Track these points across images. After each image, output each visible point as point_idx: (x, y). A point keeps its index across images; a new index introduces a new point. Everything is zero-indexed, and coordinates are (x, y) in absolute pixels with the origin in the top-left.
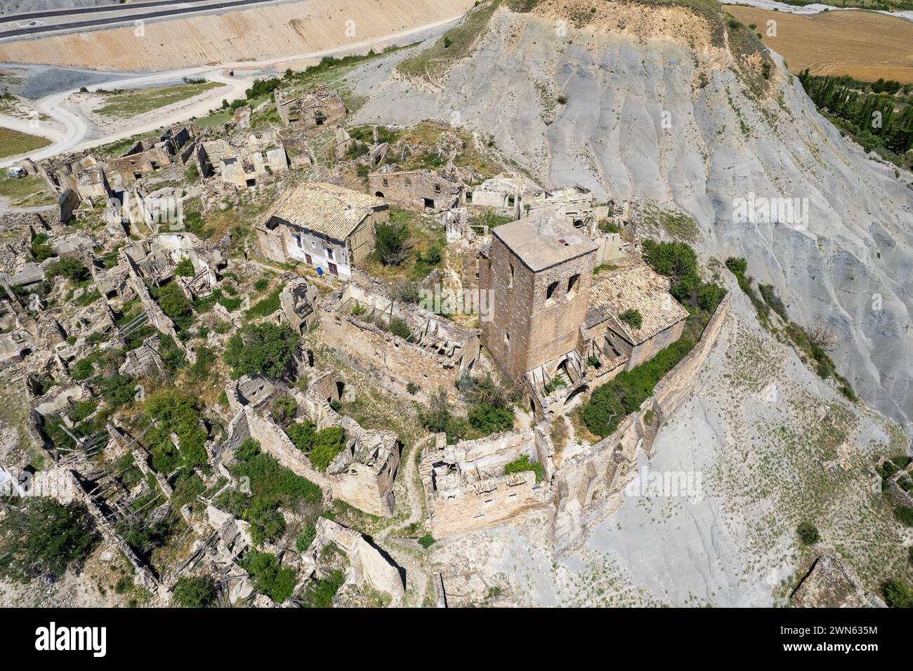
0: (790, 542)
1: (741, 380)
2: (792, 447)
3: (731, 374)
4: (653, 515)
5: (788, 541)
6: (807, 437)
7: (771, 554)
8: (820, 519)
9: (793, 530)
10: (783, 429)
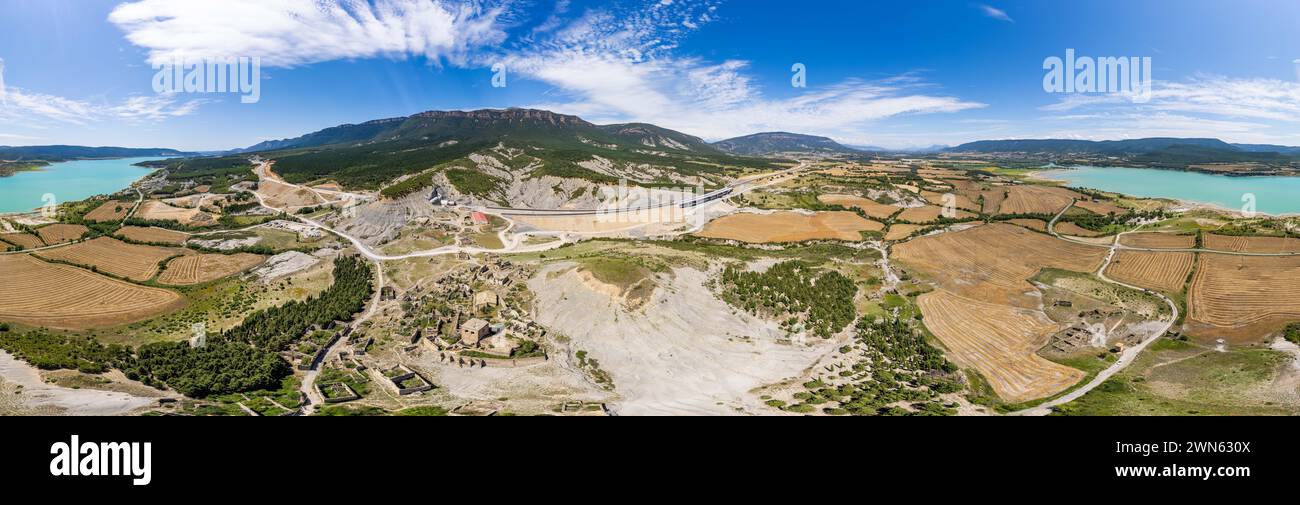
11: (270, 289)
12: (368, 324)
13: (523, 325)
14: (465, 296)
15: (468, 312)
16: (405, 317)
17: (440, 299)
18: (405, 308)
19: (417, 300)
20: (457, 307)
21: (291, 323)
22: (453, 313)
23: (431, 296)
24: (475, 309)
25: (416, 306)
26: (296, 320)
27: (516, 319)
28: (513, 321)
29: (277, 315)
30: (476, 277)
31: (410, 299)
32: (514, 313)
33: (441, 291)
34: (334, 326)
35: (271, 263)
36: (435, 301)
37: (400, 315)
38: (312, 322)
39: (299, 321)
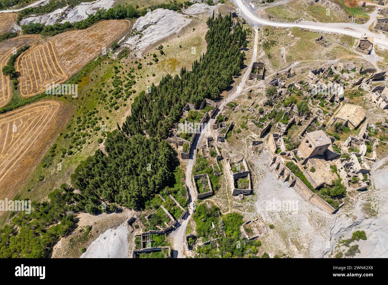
0: (270, 222)
1: (311, 216)
2: (294, 231)
3: (312, 213)
4: (275, 186)
5: (270, 221)
6: (297, 237)
7: (267, 215)
8: (275, 231)
9: (273, 223)
10: (299, 229)
11: (144, 63)
12: (232, 106)
13: (357, 167)
14: (332, 101)
15: (322, 121)
16: (266, 104)
17: (305, 94)
18: (270, 93)
19: (284, 87)
20: (317, 109)
21: (170, 103)
22: (309, 115)
23: (298, 86)
24: (331, 121)
25: (280, 94)
26: (174, 101)
27: (358, 156)
28: (353, 156)
29: (156, 95)
30: (360, 83)
31: (277, 84)
32: (363, 148)
33: (312, 84)
34: (205, 104)
35: (139, 29)
36: (300, 94)
37: (261, 101)
38: (187, 101)
39: (177, 100)
